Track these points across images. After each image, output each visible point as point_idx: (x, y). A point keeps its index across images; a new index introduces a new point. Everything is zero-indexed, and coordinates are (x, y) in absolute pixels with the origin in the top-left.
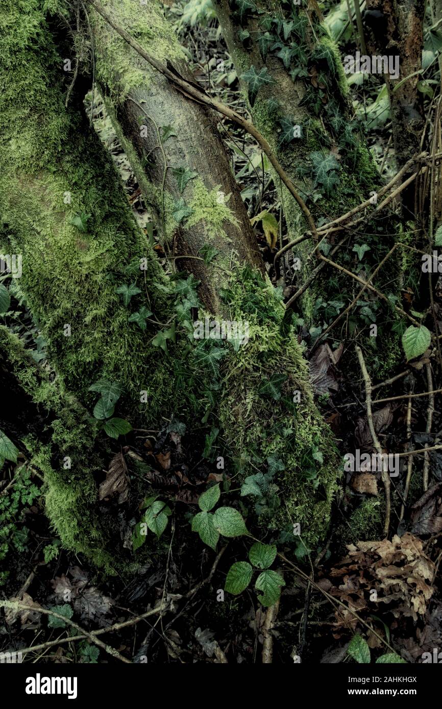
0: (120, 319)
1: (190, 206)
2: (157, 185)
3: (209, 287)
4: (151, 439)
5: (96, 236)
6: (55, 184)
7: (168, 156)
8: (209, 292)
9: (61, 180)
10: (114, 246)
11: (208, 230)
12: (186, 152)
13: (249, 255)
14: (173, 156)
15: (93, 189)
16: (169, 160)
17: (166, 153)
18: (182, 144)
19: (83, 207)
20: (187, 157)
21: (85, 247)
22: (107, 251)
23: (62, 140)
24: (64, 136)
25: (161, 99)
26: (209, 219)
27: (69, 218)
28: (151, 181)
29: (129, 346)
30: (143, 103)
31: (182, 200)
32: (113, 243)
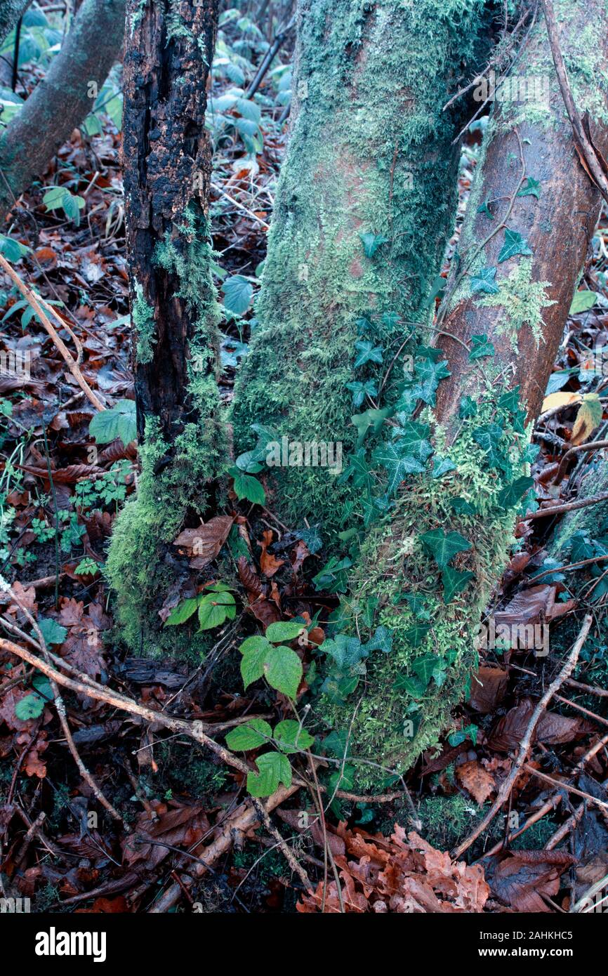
0: (338, 377)
1: (498, 283)
2: (479, 239)
3: (456, 387)
4: (275, 534)
5: (378, 270)
6: (374, 184)
7: (513, 214)
8: (452, 394)
9: (383, 184)
10: (389, 294)
11: (500, 322)
12: (536, 222)
13: (527, 384)
14: (518, 218)
15: (411, 216)
16: (511, 219)
17: (514, 210)
18: (538, 210)
19: (386, 228)
20: (533, 229)
21: (358, 273)
22: (378, 294)
23: (413, 141)
24: (418, 138)
25: (550, 149)
26: (510, 310)
27: (363, 230)
28: (474, 232)
29: (327, 414)
30: (527, 143)
31: (494, 271)
32: (390, 290)
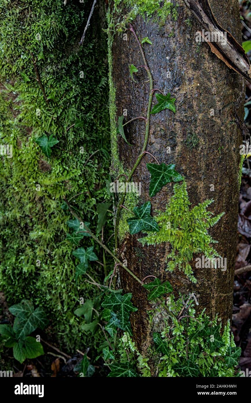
1: (157, 219)
2: (126, 168)
3: (145, 321)
5: (62, 161)
7: (152, 137)
11: (170, 259)
12: (179, 140)
13: (213, 302)
14: (159, 140)
16: (151, 144)
17: (152, 131)
18: (178, 125)
19: (54, 128)
20: (178, 149)
21: (47, 168)
23: (45, 47)
24: (49, 43)
25: (173, 45)
26: (177, 245)
27: (35, 135)
28: (120, 158)
30: (146, 43)
31: (148, 207)
32: (80, 173)
